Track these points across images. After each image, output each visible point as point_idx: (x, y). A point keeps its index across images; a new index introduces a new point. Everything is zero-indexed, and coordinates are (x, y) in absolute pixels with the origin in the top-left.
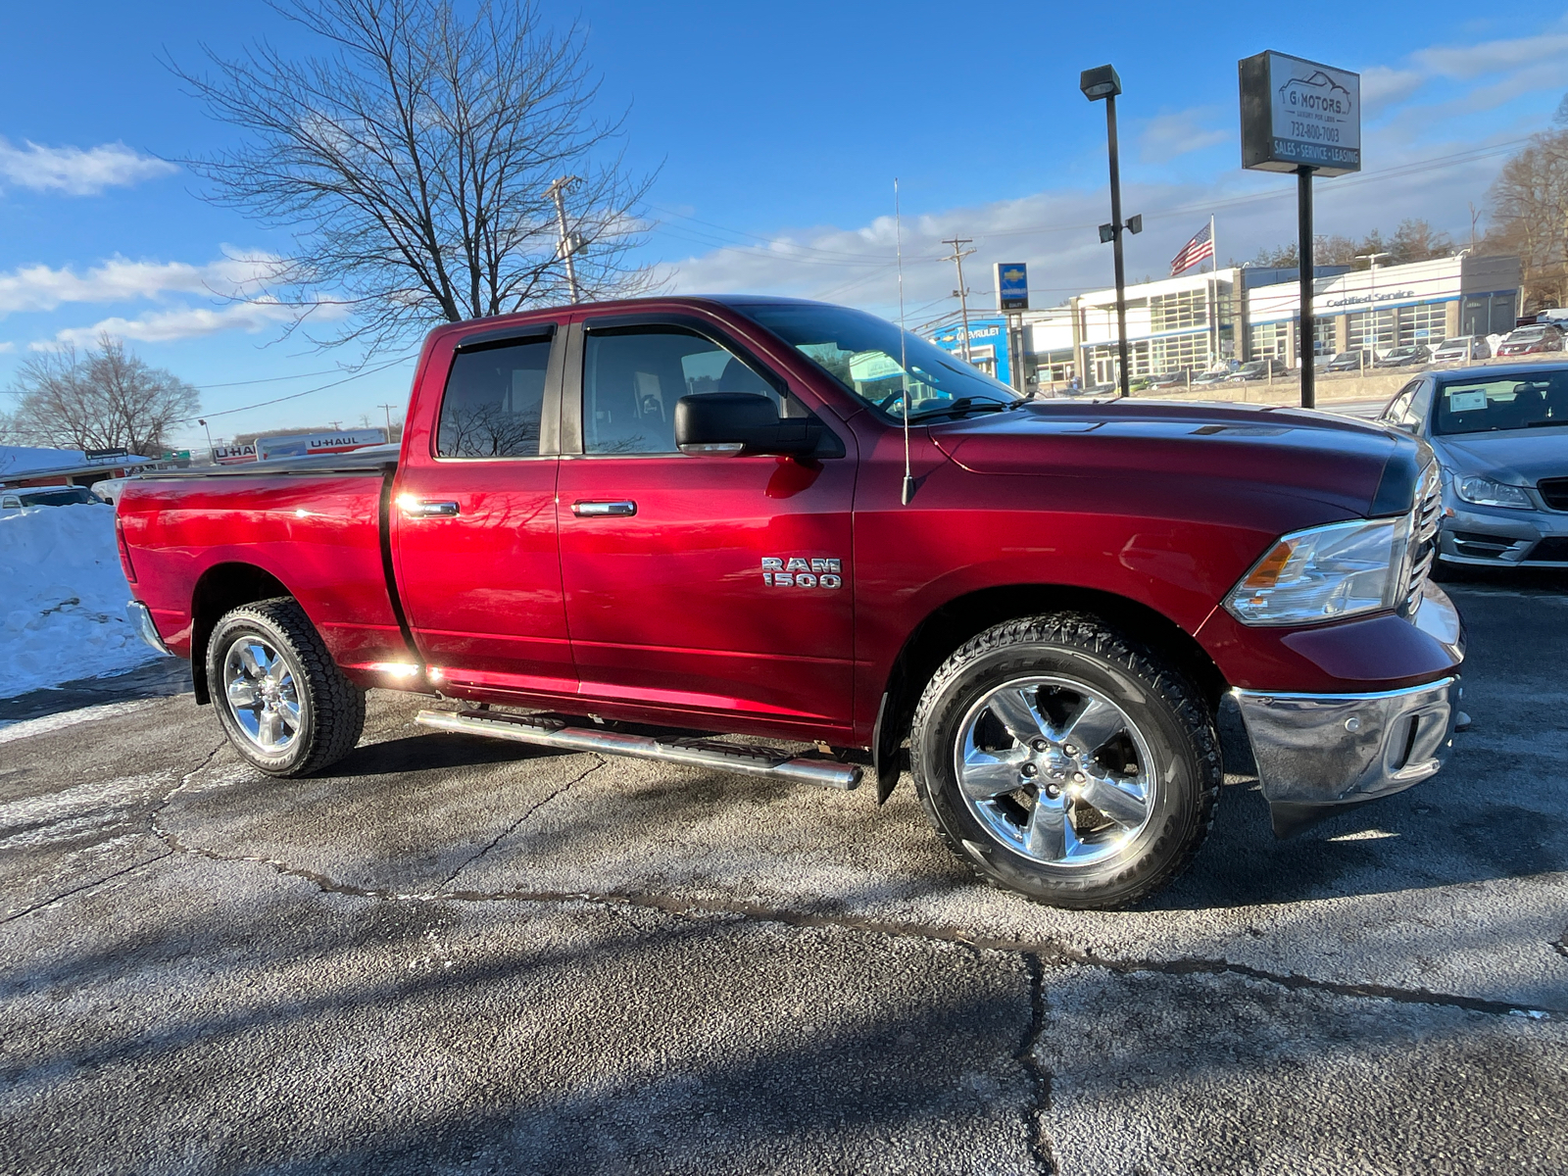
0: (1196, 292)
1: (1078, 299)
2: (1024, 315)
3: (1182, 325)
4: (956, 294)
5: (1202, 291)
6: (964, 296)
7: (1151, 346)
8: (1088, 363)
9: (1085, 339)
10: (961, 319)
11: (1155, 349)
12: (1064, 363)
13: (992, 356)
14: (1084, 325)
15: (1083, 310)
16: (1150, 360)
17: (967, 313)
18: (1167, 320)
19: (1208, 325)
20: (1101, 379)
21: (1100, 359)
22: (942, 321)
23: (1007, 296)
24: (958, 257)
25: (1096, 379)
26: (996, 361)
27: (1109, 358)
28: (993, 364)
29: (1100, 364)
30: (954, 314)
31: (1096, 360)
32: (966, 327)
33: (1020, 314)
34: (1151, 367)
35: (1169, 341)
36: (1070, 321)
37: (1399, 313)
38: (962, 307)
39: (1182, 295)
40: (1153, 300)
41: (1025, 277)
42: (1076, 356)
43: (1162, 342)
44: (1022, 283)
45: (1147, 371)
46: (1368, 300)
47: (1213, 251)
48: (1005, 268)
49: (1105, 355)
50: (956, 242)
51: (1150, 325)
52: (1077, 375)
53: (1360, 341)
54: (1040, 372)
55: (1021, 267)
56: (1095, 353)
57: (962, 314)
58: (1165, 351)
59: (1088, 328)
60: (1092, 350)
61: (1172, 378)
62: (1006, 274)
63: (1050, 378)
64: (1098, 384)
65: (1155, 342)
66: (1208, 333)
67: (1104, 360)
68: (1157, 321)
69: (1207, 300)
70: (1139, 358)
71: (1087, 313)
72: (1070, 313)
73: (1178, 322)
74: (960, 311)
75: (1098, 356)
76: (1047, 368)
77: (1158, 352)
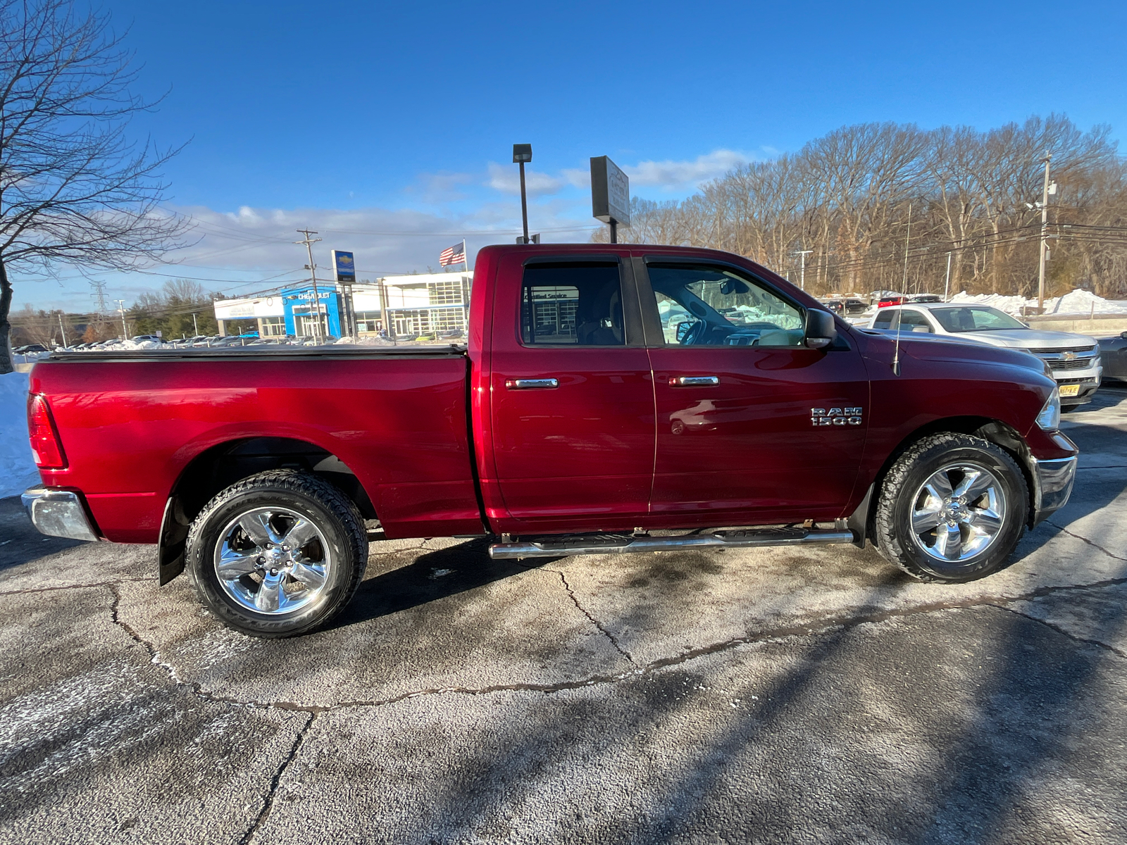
0: (455, 283)
1: (383, 280)
2: (353, 286)
3: (447, 302)
4: (307, 267)
5: (458, 283)
6: (313, 269)
7: (430, 313)
8: (391, 321)
9: (388, 306)
10: (311, 285)
11: (432, 315)
12: (375, 320)
13: (325, 312)
14: (387, 296)
15: (386, 287)
16: (430, 321)
17: (316, 281)
18: (439, 298)
19: (463, 303)
20: (399, 332)
21: (398, 319)
22: (297, 285)
23: (342, 273)
24: (308, 243)
25: (396, 331)
26: (328, 315)
27: (404, 319)
28: (326, 317)
29: (398, 322)
30: (307, 281)
31: (396, 320)
32: (316, 290)
33: (350, 286)
34: (430, 326)
35: (440, 311)
36: (377, 292)
37: (560, 306)
38: (312, 276)
39: (447, 284)
40: (430, 285)
41: (353, 261)
42: (383, 317)
43: (436, 311)
44: (351, 265)
45: (428, 328)
46: (545, 297)
47: (465, 260)
48: (339, 254)
49: (401, 317)
50: (307, 232)
51: (429, 300)
52: (384, 328)
53: (542, 319)
54: (359, 325)
55: (350, 255)
56: (394, 315)
57: (312, 282)
58: (438, 317)
59: (389, 298)
60: (393, 313)
61: (450, 333)
62: (340, 258)
63: (365, 329)
64: (397, 335)
65: (432, 311)
66: (463, 308)
67: (401, 320)
68: (432, 298)
69: (462, 288)
70: (422, 320)
71: (388, 288)
72: (377, 287)
73: (446, 300)
74: (310, 279)
75: (397, 317)
76: (363, 323)
77: (434, 317)
